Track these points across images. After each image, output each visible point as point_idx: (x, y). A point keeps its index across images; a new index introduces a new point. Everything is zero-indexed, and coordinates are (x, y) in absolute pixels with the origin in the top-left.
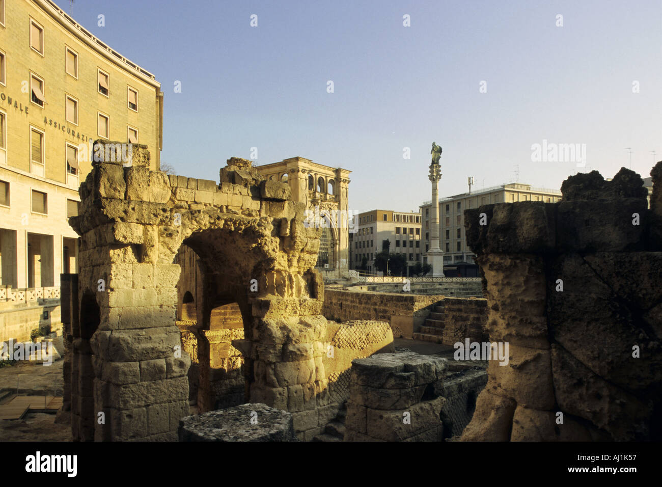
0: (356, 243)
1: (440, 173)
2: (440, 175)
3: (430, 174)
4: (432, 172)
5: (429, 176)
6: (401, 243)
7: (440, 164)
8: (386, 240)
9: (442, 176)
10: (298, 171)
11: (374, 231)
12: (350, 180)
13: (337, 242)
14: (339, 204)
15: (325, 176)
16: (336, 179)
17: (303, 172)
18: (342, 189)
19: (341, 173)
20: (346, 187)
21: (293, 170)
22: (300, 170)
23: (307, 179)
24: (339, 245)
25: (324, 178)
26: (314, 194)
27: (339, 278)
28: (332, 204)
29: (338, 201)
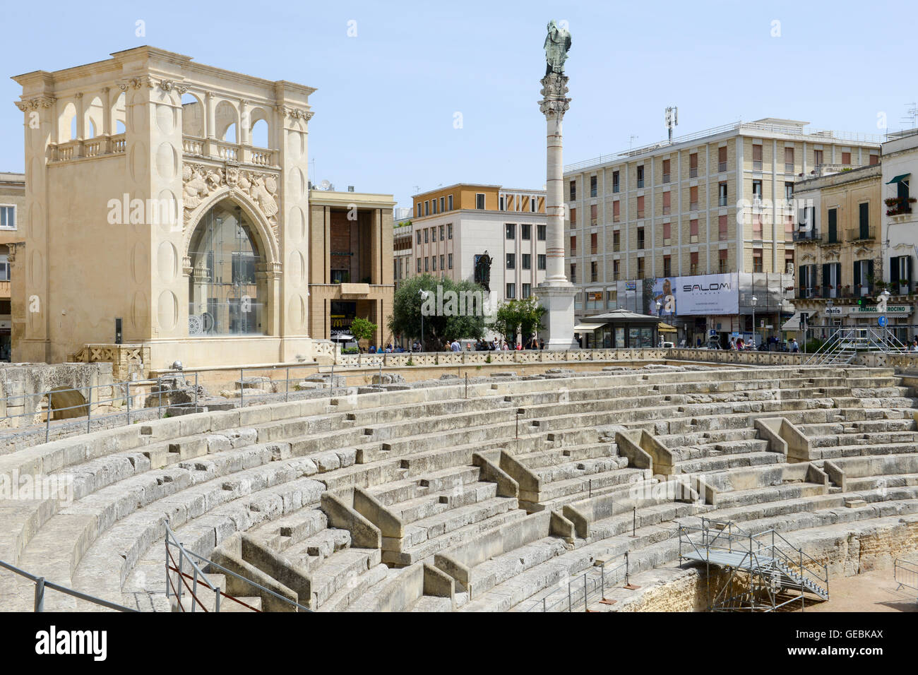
0: (419, 259)
1: (567, 96)
2: (566, 101)
3: (541, 98)
4: (545, 92)
5: (539, 102)
6: (519, 261)
7: (565, 74)
8: (482, 253)
9: (570, 104)
10: (149, 86)
11: (454, 233)
12: (311, 110)
13: (276, 269)
14: (281, 171)
15: (240, 99)
16: (273, 110)
17: (164, 87)
18: (289, 134)
19: (285, 92)
20: (299, 130)
21: (136, 82)
22: (153, 82)
23: (176, 108)
24: (281, 276)
25: (236, 104)
26: (204, 146)
27: (281, 362)
28: (258, 172)
29: (279, 165)
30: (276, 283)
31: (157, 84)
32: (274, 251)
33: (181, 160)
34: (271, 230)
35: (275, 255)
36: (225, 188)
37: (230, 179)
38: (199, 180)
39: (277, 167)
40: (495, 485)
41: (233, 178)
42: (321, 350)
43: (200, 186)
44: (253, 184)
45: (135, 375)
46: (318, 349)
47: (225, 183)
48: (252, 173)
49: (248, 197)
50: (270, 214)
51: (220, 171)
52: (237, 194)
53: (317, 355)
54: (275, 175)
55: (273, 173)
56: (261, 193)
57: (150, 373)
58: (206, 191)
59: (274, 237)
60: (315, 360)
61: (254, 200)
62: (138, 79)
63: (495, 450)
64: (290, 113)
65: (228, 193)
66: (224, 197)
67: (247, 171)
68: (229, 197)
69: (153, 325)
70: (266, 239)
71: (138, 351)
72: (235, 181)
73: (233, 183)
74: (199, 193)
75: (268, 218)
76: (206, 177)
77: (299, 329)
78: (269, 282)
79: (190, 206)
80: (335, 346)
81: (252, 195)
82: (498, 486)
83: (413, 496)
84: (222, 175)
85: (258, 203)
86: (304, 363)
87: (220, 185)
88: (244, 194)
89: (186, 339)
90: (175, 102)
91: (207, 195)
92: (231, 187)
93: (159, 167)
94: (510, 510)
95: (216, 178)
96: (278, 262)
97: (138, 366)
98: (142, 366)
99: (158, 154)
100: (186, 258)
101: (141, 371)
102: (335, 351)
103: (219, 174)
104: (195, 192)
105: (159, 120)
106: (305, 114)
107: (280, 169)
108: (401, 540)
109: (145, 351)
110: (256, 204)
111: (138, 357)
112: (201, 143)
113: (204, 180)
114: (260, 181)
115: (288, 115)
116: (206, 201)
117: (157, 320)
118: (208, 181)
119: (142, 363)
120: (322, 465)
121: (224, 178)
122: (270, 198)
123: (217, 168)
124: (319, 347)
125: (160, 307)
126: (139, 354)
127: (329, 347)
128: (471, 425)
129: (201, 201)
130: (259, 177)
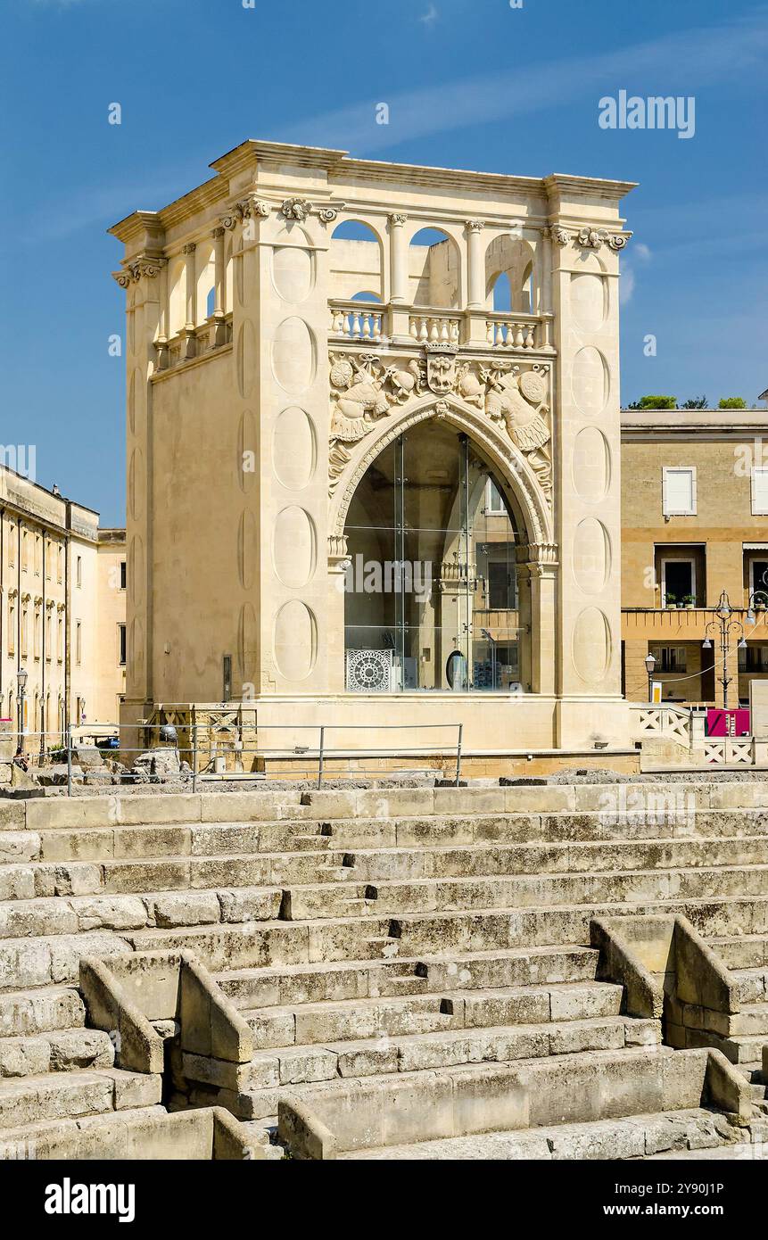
10: (259, 215)
13: (545, 557)
14: (556, 358)
15: (463, 222)
16: (542, 235)
17: (290, 214)
18: (572, 279)
19: (562, 197)
20: (600, 272)
21: (241, 210)
22: (265, 206)
23: (314, 250)
24: (557, 569)
25: (456, 231)
26: (385, 317)
27: (555, 747)
28: (502, 361)
29: (553, 345)
30: (546, 586)
31: (274, 209)
32: (542, 520)
33: (324, 349)
34: (534, 478)
35: (543, 529)
36: (427, 398)
37: (435, 380)
38: (368, 386)
39: (548, 349)
40: (617, 988)
41: (442, 378)
42: (655, 724)
43: (371, 397)
44: (490, 386)
45: (221, 762)
46: (646, 723)
47: (427, 388)
48: (489, 365)
49: (480, 415)
50: (529, 446)
51: (414, 365)
52: (452, 408)
53: (641, 733)
54: (542, 367)
55: (537, 362)
56: (507, 404)
57: (256, 760)
58: (383, 405)
59: (539, 491)
60: (638, 745)
61: (494, 418)
62: (243, 204)
63: (662, 917)
64: (577, 239)
65: (434, 407)
66: (425, 415)
67: (477, 363)
68: (437, 414)
69: (263, 666)
70: (523, 497)
71: (233, 716)
72: (446, 384)
73: (443, 388)
74: (371, 411)
75: (526, 453)
76: (383, 379)
77: (598, 679)
78: (533, 584)
79: (347, 437)
80: (691, 717)
81: (489, 409)
82: (625, 992)
83: (375, 992)
84: (419, 373)
85: (503, 423)
86: (606, 750)
87: (416, 392)
88: (471, 409)
89: (338, 696)
90: (313, 238)
91: (385, 414)
92: (438, 394)
93: (279, 363)
94: (628, 1044)
95: (405, 379)
96: (551, 543)
97: (232, 745)
98: (238, 746)
99: (278, 341)
100: (338, 539)
101: (238, 754)
102: (689, 727)
103: (410, 371)
104: (359, 409)
105: (280, 275)
106: (610, 237)
107: (555, 352)
108: (241, 1068)
109: (245, 717)
110: (498, 428)
111: (233, 729)
112: (378, 314)
113: (379, 385)
114: (508, 380)
115: (571, 243)
116: (382, 425)
117: (275, 659)
118: (390, 385)
119: (240, 740)
120: (163, 911)
121: (425, 379)
122: (533, 413)
123: (409, 360)
124: (650, 720)
125: (281, 633)
126: (235, 722)
127: (674, 718)
128: (658, 864)
129: (372, 425)
130: (504, 371)
